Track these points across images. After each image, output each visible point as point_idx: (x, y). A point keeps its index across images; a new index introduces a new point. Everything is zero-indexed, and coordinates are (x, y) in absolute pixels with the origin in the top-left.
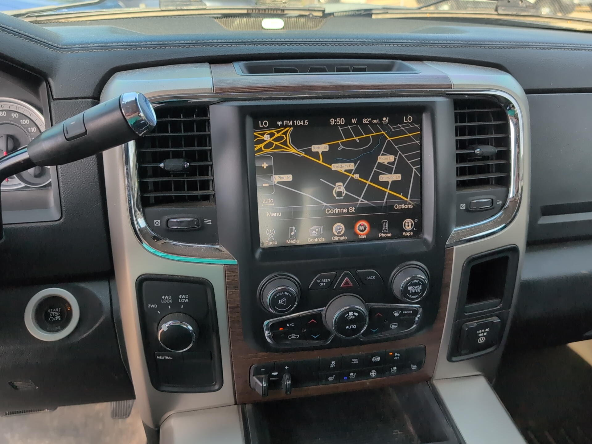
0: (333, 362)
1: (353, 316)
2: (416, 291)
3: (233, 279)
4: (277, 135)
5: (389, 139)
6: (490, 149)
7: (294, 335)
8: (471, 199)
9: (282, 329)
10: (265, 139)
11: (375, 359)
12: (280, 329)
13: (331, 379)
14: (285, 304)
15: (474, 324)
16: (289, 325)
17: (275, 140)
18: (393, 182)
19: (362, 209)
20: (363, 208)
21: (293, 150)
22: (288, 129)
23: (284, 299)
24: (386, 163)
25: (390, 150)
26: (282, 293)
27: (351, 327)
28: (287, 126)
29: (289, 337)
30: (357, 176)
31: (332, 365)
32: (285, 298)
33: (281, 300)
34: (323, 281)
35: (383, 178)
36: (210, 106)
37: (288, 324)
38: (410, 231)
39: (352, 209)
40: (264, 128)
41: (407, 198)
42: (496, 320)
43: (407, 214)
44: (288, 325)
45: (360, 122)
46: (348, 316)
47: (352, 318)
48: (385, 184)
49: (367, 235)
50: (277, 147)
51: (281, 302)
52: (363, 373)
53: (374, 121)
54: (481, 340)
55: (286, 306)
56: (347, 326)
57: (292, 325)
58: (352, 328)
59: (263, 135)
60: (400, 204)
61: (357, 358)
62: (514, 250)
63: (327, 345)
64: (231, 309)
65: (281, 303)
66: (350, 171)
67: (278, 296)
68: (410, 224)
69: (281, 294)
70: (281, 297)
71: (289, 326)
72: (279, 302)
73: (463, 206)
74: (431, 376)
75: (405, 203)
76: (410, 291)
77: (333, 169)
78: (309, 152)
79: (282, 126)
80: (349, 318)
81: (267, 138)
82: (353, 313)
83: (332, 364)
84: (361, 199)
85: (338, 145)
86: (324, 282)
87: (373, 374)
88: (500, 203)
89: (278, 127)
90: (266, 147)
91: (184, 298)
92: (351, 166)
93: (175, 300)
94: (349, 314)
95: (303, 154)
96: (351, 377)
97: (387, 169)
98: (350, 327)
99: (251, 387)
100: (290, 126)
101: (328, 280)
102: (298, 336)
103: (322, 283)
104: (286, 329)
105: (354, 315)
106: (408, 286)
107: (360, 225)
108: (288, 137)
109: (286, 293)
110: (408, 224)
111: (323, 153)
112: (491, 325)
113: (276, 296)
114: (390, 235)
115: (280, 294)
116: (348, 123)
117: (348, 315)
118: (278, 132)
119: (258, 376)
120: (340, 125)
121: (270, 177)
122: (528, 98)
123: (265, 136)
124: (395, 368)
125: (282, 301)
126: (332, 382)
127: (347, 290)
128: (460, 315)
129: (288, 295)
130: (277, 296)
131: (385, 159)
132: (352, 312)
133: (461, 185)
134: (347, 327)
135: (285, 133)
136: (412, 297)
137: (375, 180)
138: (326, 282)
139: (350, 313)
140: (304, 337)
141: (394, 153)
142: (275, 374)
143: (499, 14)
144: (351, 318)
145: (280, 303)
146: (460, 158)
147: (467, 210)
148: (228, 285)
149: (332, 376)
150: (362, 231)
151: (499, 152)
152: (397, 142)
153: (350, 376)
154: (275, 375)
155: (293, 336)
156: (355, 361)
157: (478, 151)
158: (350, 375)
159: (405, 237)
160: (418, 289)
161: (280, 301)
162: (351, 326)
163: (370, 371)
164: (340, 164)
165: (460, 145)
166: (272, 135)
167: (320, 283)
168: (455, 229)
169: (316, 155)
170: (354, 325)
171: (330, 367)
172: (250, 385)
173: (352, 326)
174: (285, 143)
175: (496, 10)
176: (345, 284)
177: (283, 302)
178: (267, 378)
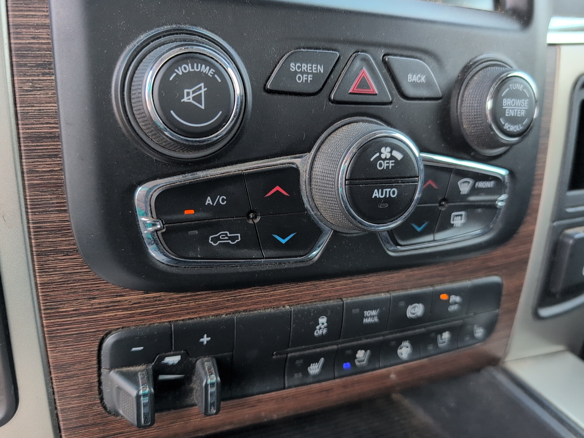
0: (323, 320)
1: (390, 159)
2: (518, 113)
3: (34, 38)
7: (226, 234)
9: (192, 212)
11: (413, 311)
12: (186, 212)
13: (314, 369)
14: (203, 107)
16: (213, 202)
23: (200, 88)
26: (193, 68)
27: (386, 192)
29: (213, 240)
31: (320, 328)
32: (202, 85)
33: (191, 91)
34: (304, 67)
37: (209, 198)
44: (209, 201)
46: (379, 158)
47: (388, 167)
51: (191, 96)
52: (383, 350)
56: (376, 191)
57: (221, 200)
58: (388, 196)
61: (375, 309)
63: (312, 265)
65: (191, 101)
67: (181, 73)
69: (191, 70)
70: (191, 80)
71: (211, 203)
72: (183, 98)
74: (499, 354)
76: (507, 112)
80: (381, 165)
82: (391, 152)
83: (320, 325)
86: (308, 73)
87: (404, 350)
94: (381, 153)
96: (359, 362)
98: (382, 195)
99: (105, 408)
101: (319, 66)
102: (237, 238)
103: (302, 73)
104: (201, 215)
105: (392, 158)
106: (504, 97)
109: (205, 69)
113: (175, 74)
115: (185, 69)
117: (378, 154)
119: (125, 369)
125: (194, 92)
126: (318, 379)
129: (213, 75)
130: (177, 74)
132: (388, 149)
134: (376, 194)
136: (509, 128)
138: (312, 73)
139: (383, 150)
140: (253, 240)
142: (172, 360)
144: (385, 165)
145: (185, 99)
149: (317, 361)
153: (356, 358)
154: (173, 365)
155: (224, 236)
156: (371, 316)
158: (357, 356)
161: (188, 94)
162: (384, 190)
163: (399, 344)
167: (296, 73)
170: (391, 188)
171: (315, 334)
172: (102, 399)
173: (388, 190)
177: (197, 99)
178: (151, 373)
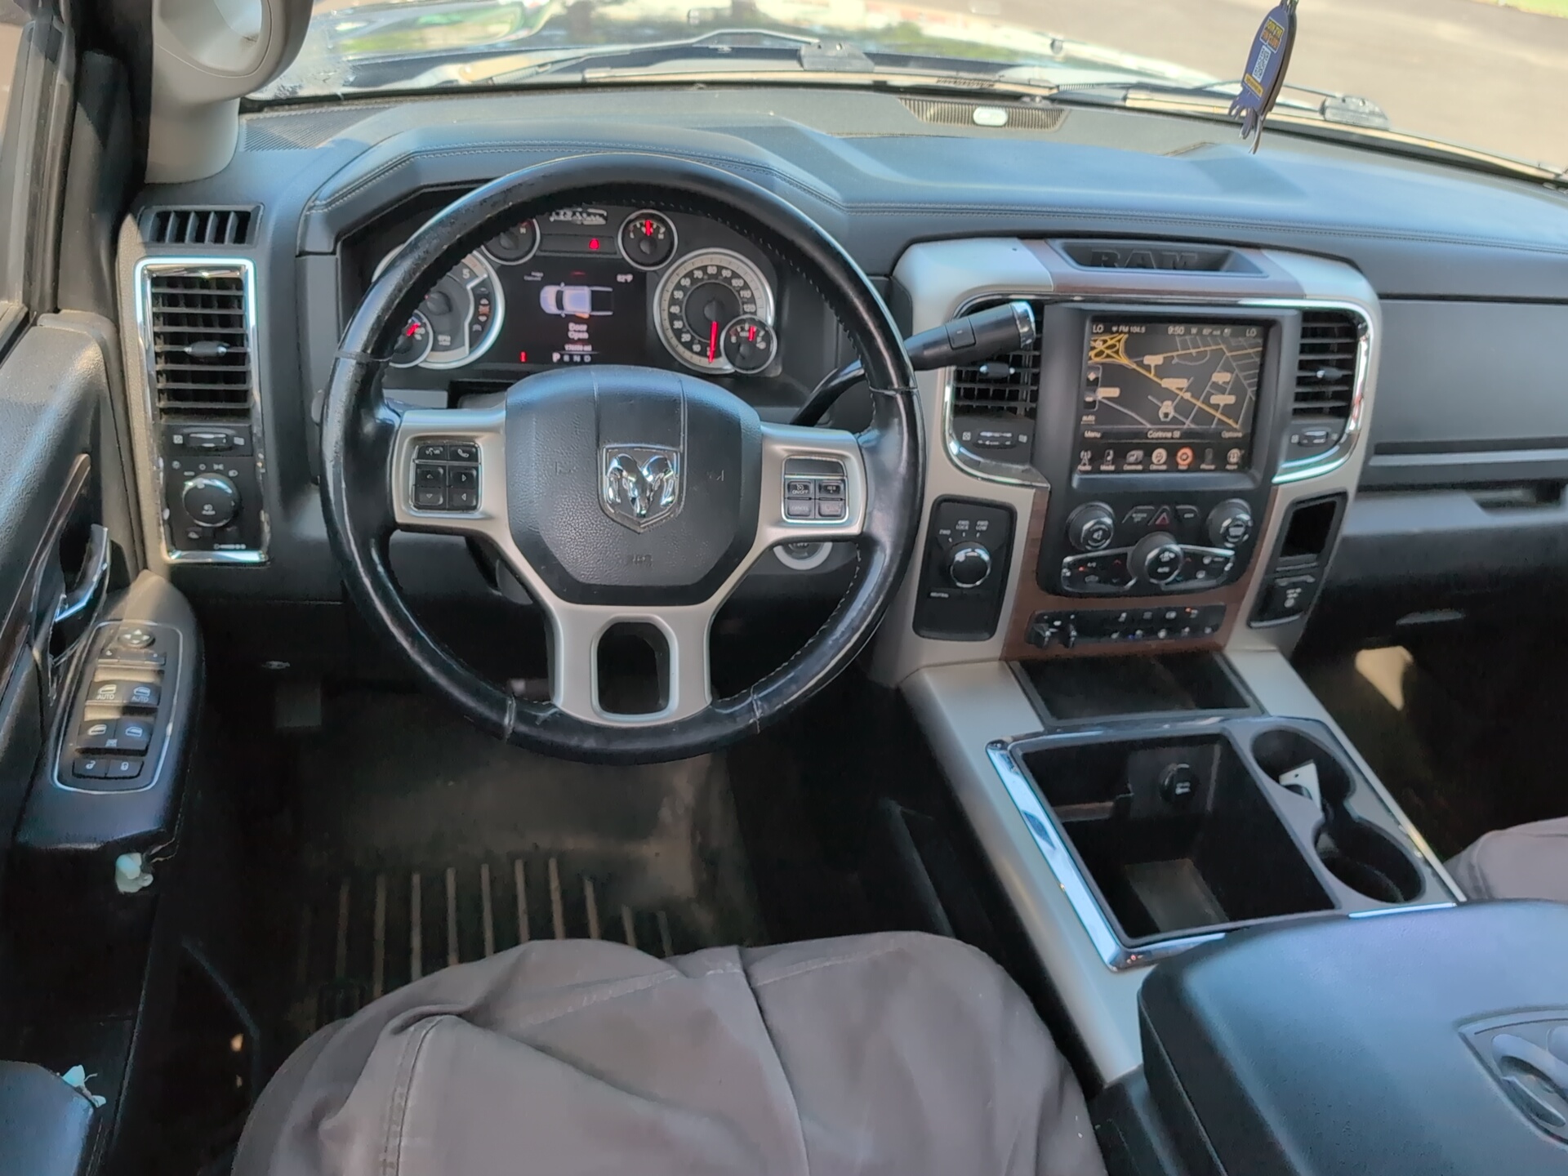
0: (1124, 615)
1: (1168, 557)
2: (1237, 534)
3: (1041, 507)
4: (1110, 342)
5: (1228, 354)
6: (1336, 373)
7: (1092, 578)
8: (1304, 430)
9: (1083, 568)
10: (1096, 346)
11: (1170, 615)
12: (1080, 569)
13: (1116, 636)
14: (1099, 539)
15: (1283, 582)
17: (1108, 348)
18: (1226, 405)
19: (1187, 434)
20: (1191, 433)
21: (1123, 360)
22: (1122, 336)
23: (1100, 533)
24: (1220, 383)
25: (1227, 368)
28: (1122, 332)
29: (1086, 579)
30: (1188, 396)
32: (1101, 531)
34: (1138, 515)
35: (1214, 400)
36: (1046, 307)
38: (1234, 464)
39: (1177, 434)
40: (1097, 333)
41: (1237, 423)
42: (1310, 579)
43: (1235, 443)
44: (1089, 564)
45: (1200, 333)
46: (1164, 557)
48: (1216, 407)
49: (1189, 465)
50: (1108, 356)
52: (1151, 632)
53: (1215, 333)
54: (1289, 603)
55: (1099, 541)
57: (1094, 564)
58: (1164, 571)
59: (1095, 341)
60: (1228, 431)
61: (1150, 613)
62: (1343, 495)
63: (1124, 591)
64: (1030, 541)
65: (1095, 537)
66: (1181, 389)
67: (1095, 528)
68: (1236, 455)
69: (1098, 527)
70: (1097, 530)
71: (1091, 565)
72: (1093, 536)
73: (1295, 439)
74: (1222, 644)
75: (1235, 430)
76: (1230, 534)
77: (1163, 386)
78: (1141, 364)
79: (1117, 332)
80: (1163, 560)
81: (1099, 345)
83: (1122, 617)
84: (1188, 422)
85: (1173, 357)
86: (1139, 518)
87: (1162, 634)
88: (1335, 437)
89: (1112, 333)
90: (1097, 355)
91: (983, 525)
92: (1183, 383)
93: (973, 525)
95: (1134, 366)
96: (1137, 636)
97: (1220, 389)
98: (1161, 571)
100: (1125, 333)
101: (1145, 514)
102: (1096, 579)
103: (1137, 518)
104: (1087, 570)
106: (1230, 528)
107: (1184, 454)
108: (1121, 346)
109: (1102, 526)
110: (1234, 455)
111: (1156, 366)
112: (1303, 585)
113: (1092, 529)
114: (1213, 467)
116: (1188, 332)
118: (1112, 339)
119: (1038, 625)
120: (1179, 335)
121: (1095, 391)
122: (1382, 305)
123: (1098, 342)
124: (1187, 630)
125: (1097, 534)
126: (1116, 640)
127: (1162, 528)
128: (1270, 569)
129: (1105, 528)
131: (1221, 377)
133: (1297, 412)
134: (1159, 570)
135: (1119, 341)
136: (1230, 541)
137: (1207, 401)
138: (1141, 518)
139: (1165, 554)
140: (1104, 580)
141: (1231, 371)
142: (1057, 623)
143: (1325, 121)
144: (1166, 559)
146: (1301, 381)
147: (1299, 443)
148: (1034, 514)
149: (1118, 633)
150: (1184, 460)
151: (1344, 376)
152: (1235, 358)
153: (1137, 634)
154: (1057, 626)
156: (1146, 616)
157: (1320, 374)
159: (1228, 471)
160: (1239, 531)
161: (1095, 535)
162: (1163, 569)
163: (1159, 630)
164: (1171, 380)
165: (1303, 365)
166: (1105, 342)
167: (1135, 517)
168: (1285, 465)
169: (1148, 368)
170: (1167, 568)
171: (1119, 620)
173: (1165, 569)
174: (1117, 352)
175: (1323, 111)
176: (1162, 521)
177: (1098, 536)
